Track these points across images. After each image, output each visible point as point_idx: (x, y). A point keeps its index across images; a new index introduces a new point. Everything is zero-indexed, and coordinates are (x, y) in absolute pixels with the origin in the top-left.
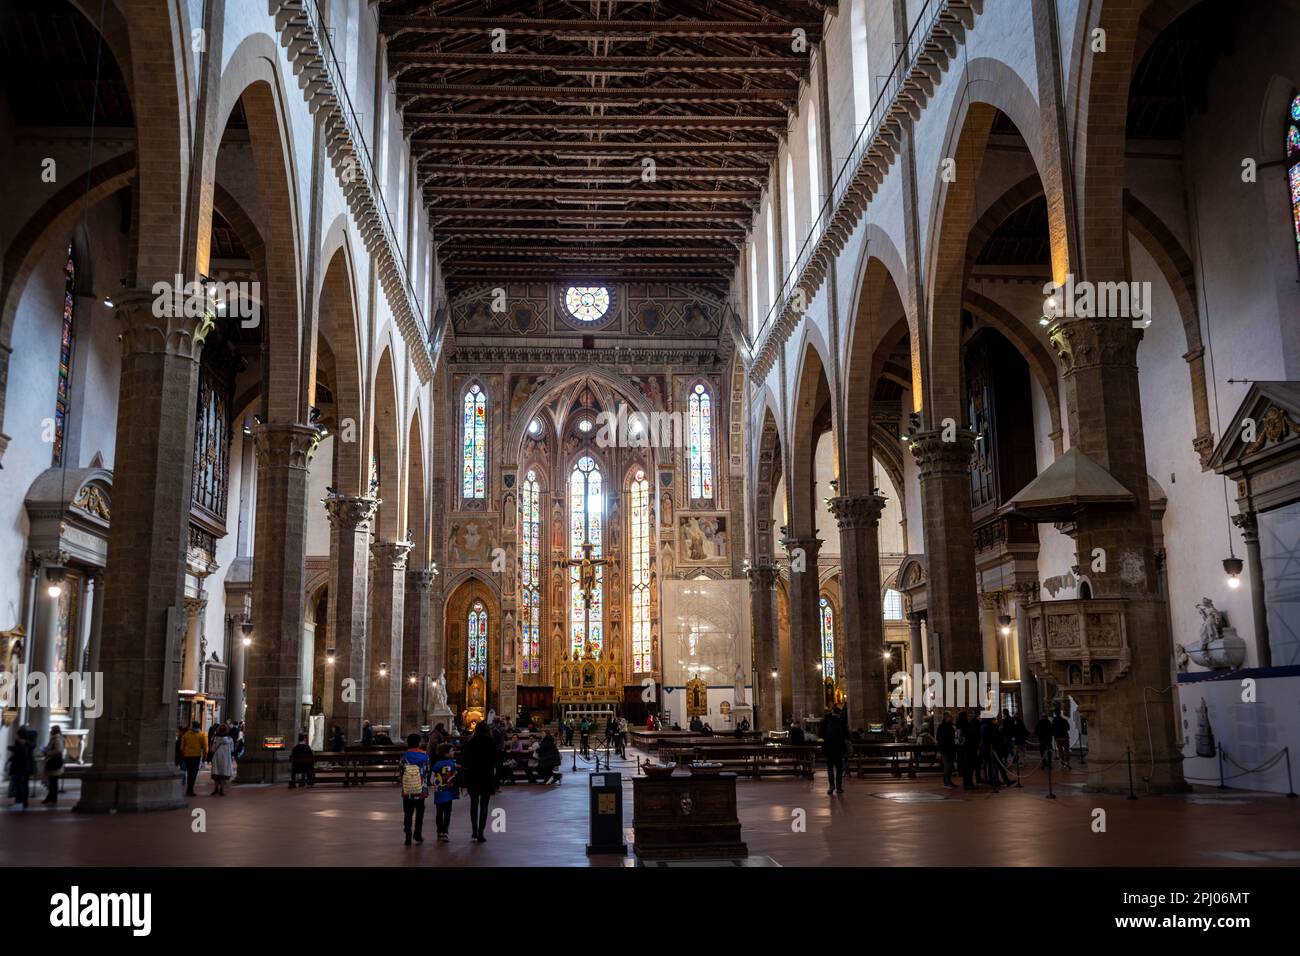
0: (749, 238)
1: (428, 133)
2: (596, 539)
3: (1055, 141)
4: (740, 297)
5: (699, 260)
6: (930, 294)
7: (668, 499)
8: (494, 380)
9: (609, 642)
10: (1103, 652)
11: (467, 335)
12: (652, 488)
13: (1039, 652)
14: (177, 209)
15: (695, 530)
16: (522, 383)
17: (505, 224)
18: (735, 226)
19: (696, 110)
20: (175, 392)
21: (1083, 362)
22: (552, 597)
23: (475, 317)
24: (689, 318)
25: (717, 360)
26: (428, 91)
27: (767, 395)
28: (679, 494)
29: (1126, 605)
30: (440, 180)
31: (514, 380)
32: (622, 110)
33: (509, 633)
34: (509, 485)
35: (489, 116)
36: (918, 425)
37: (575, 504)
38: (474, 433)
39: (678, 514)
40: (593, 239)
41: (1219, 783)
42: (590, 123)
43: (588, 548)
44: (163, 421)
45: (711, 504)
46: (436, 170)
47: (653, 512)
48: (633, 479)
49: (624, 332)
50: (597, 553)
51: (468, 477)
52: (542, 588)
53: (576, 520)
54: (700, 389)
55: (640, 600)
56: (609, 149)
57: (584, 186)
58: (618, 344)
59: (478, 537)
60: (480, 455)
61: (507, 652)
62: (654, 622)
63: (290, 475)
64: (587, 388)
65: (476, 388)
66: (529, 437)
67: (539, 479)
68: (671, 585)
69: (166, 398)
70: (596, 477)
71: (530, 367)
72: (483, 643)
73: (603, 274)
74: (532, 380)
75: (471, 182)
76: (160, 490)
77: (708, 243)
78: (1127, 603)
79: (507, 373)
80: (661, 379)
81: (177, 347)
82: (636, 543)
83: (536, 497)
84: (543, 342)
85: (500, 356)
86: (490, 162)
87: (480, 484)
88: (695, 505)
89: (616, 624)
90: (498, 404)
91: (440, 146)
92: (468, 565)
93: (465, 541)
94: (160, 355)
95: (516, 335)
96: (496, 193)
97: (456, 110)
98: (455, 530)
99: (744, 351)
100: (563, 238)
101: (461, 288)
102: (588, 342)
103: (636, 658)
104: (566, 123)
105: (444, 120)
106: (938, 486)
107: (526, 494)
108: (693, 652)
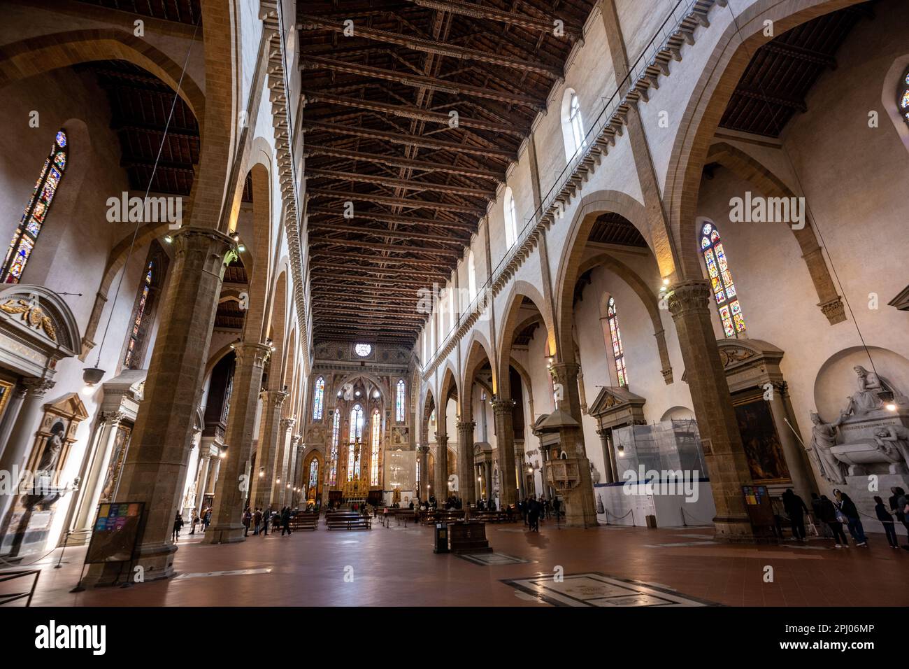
0: (423, 330)
1: (318, 289)
2: (360, 435)
3: (551, 309)
4: (418, 350)
5: (405, 337)
6: (500, 354)
7: (388, 421)
8: (328, 376)
9: (362, 474)
10: (572, 478)
11: (319, 359)
12: (381, 417)
13: (550, 478)
14: (262, 315)
15: (397, 433)
16: (338, 377)
17: (337, 321)
18: (418, 326)
19: (410, 288)
20: (255, 380)
21: (562, 379)
22: (342, 456)
23: (323, 353)
24: (399, 357)
25: (408, 372)
26: (321, 275)
27: (429, 384)
28: (392, 420)
29: (578, 461)
30: (320, 305)
31: (335, 376)
32: (387, 286)
33: (327, 470)
34: (331, 414)
35: (340, 285)
36: (495, 398)
37: (353, 422)
38: (319, 395)
39: (391, 426)
40: (369, 328)
41: (606, 523)
42: (375, 289)
43: (357, 439)
44: (250, 390)
45: (404, 423)
46: (318, 302)
47: (381, 426)
48: (374, 413)
49: (375, 361)
50: (360, 440)
51: (316, 411)
52: (338, 454)
53: (352, 428)
54: (401, 382)
55: (375, 459)
56: (380, 298)
57: (369, 310)
58: (373, 365)
59: (318, 434)
60: (321, 403)
61: (326, 478)
62: (380, 466)
63: (275, 410)
64: (360, 380)
65: (321, 378)
66: (338, 397)
67: (340, 412)
68: (388, 453)
69: (252, 382)
70: (361, 413)
71: (341, 372)
72: (316, 474)
73: (370, 340)
74: (342, 376)
75: (328, 306)
76: (247, 416)
77: (407, 331)
78: (578, 460)
79: (333, 374)
80: (388, 378)
81: (257, 364)
82: (374, 437)
83: (338, 419)
84: (347, 363)
85: (331, 367)
86: (336, 300)
87: (320, 414)
88: (398, 423)
89: (365, 467)
90: (329, 385)
91: (322, 294)
92: (313, 444)
93: (313, 435)
94: (251, 366)
95: (337, 360)
96: (338, 311)
97: (328, 282)
98: (309, 431)
99: (420, 370)
100: (359, 327)
101: (319, 343)
102: (363, 363)
103: (372, 480)
104: (367, 289)
105: (324, 285)
106: (502, 419)
107: (335, 418)
108: (395, 478)
